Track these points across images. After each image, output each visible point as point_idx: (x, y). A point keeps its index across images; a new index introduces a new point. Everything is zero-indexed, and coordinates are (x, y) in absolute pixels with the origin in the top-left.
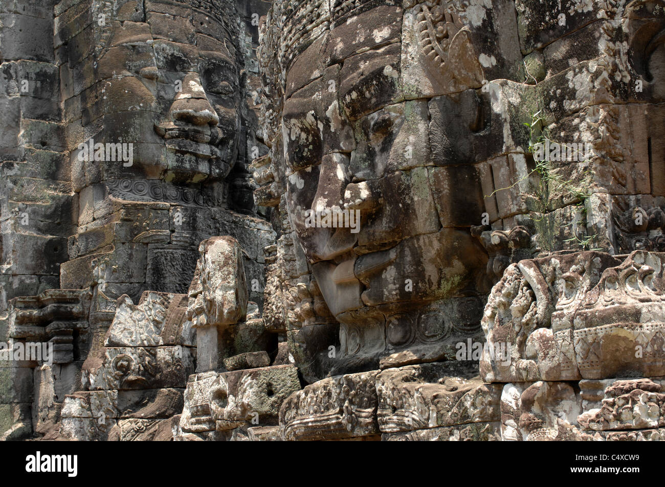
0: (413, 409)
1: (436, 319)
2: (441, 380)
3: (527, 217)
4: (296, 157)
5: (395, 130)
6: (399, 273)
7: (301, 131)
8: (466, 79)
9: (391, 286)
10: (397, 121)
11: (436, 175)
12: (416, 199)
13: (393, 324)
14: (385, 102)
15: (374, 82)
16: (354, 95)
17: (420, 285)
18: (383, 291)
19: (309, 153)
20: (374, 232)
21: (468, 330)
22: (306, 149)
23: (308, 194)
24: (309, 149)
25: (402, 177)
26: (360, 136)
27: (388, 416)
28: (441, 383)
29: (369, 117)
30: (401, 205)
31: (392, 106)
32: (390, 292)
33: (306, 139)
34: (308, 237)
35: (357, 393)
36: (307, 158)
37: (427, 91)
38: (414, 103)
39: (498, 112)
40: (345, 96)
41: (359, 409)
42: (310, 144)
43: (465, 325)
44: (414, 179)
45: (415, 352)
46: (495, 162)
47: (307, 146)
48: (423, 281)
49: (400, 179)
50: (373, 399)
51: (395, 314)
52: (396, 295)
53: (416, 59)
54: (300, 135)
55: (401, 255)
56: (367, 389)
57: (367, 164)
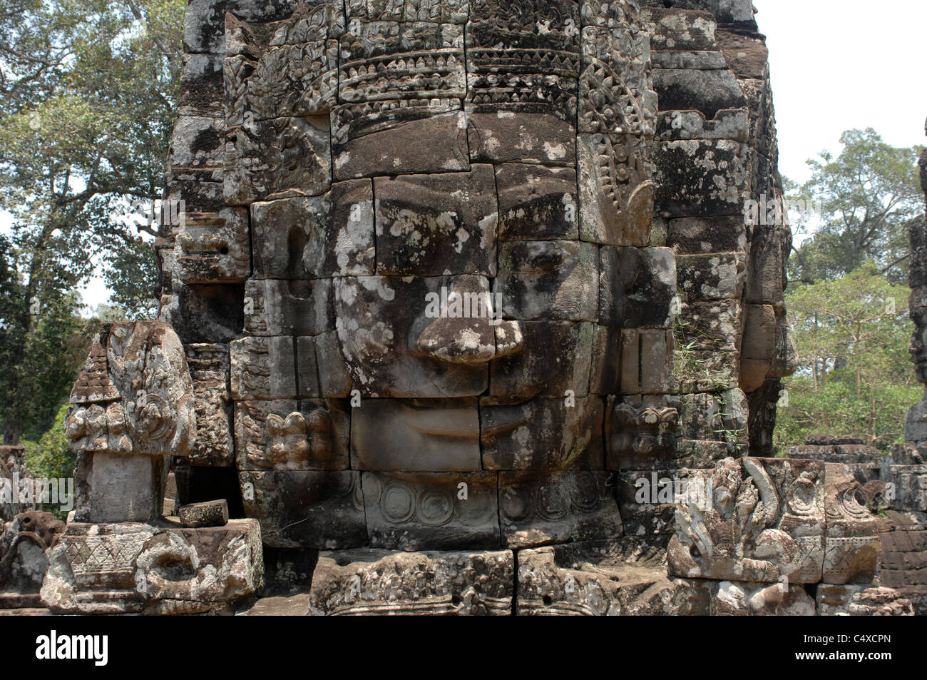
0: (582, 601)
1: (558, 493)
2: (575, 565)
3: (677, 399)
4: (397, 260)
5: (562, 270)
6: (534, 437)
7: (415, 229)
8: (633, 236)
9: (524, 451)
10: (567, 261)
11: (600, 333)
12: (578, 356)
13: (510, 494)
14: (558, 235)
15: (550, 207)
16: (521, 213)
17: (554, 453)
18: (513, 455)
19: (418, 260)
20: (516, 383)
21: (585, 509)
22: (416, 254)
23: (401, 311)
24: (419, 255)
25: (572, 329)
26: (504, 261)
27: (540, 607)
28: (576, 569)
29: (529, 245)
30: (558, 360)
31: (565, 242)
32: (522, 458)
33: (419, 241)
34: (383, 364)
35: (490, 578)
36: (414, 265)
37: (603, 238)
38: (589, 246)
39: (666, 283)
40: (509, 210)
41: (490, 598)
42: (423, 249)
43: (583, 503)
44: (582, 333)
45: (546, 530)
46: (649, 333)
47: (419, 251)
48: (558, 450)
49: (568, 331)
50: (510, 587)
51: (512, 483)
52: (528, 461)
53: (594, 196)
54: (410, 233)
55: (538, 416)
56: (505, 574)
57: (509, 297)
